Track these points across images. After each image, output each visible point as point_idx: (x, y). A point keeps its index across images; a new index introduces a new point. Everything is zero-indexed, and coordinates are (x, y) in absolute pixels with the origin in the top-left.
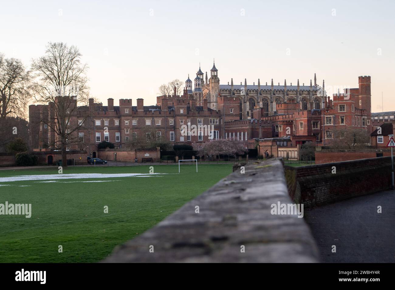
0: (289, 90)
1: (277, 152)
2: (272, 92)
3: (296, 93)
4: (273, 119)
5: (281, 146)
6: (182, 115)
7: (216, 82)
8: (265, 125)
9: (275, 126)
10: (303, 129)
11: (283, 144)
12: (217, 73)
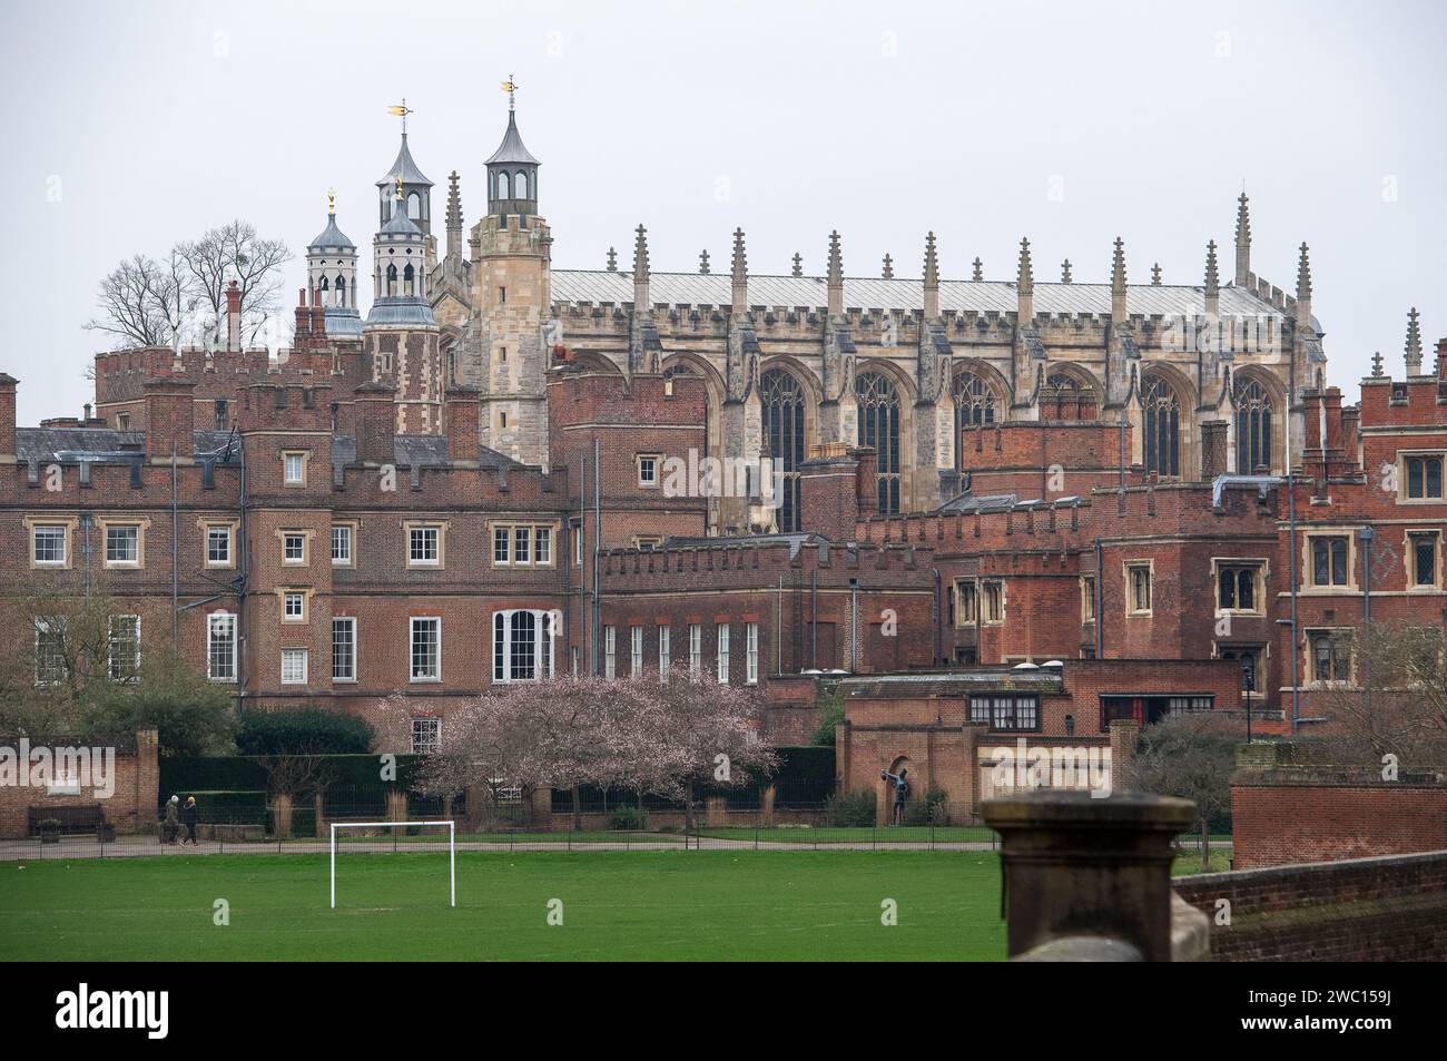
0: (1054, 316)
1: (969, 769)
2: (927, 330)
3: (1098, 340)
4: (940, 537)
5: (1001, 730)
6: (295, 500)
7: (526, 251)
8: (882, 578)
9: (956, 590)
10: (1150, 611)
11: (1013, 718)
12: (532, 186)
